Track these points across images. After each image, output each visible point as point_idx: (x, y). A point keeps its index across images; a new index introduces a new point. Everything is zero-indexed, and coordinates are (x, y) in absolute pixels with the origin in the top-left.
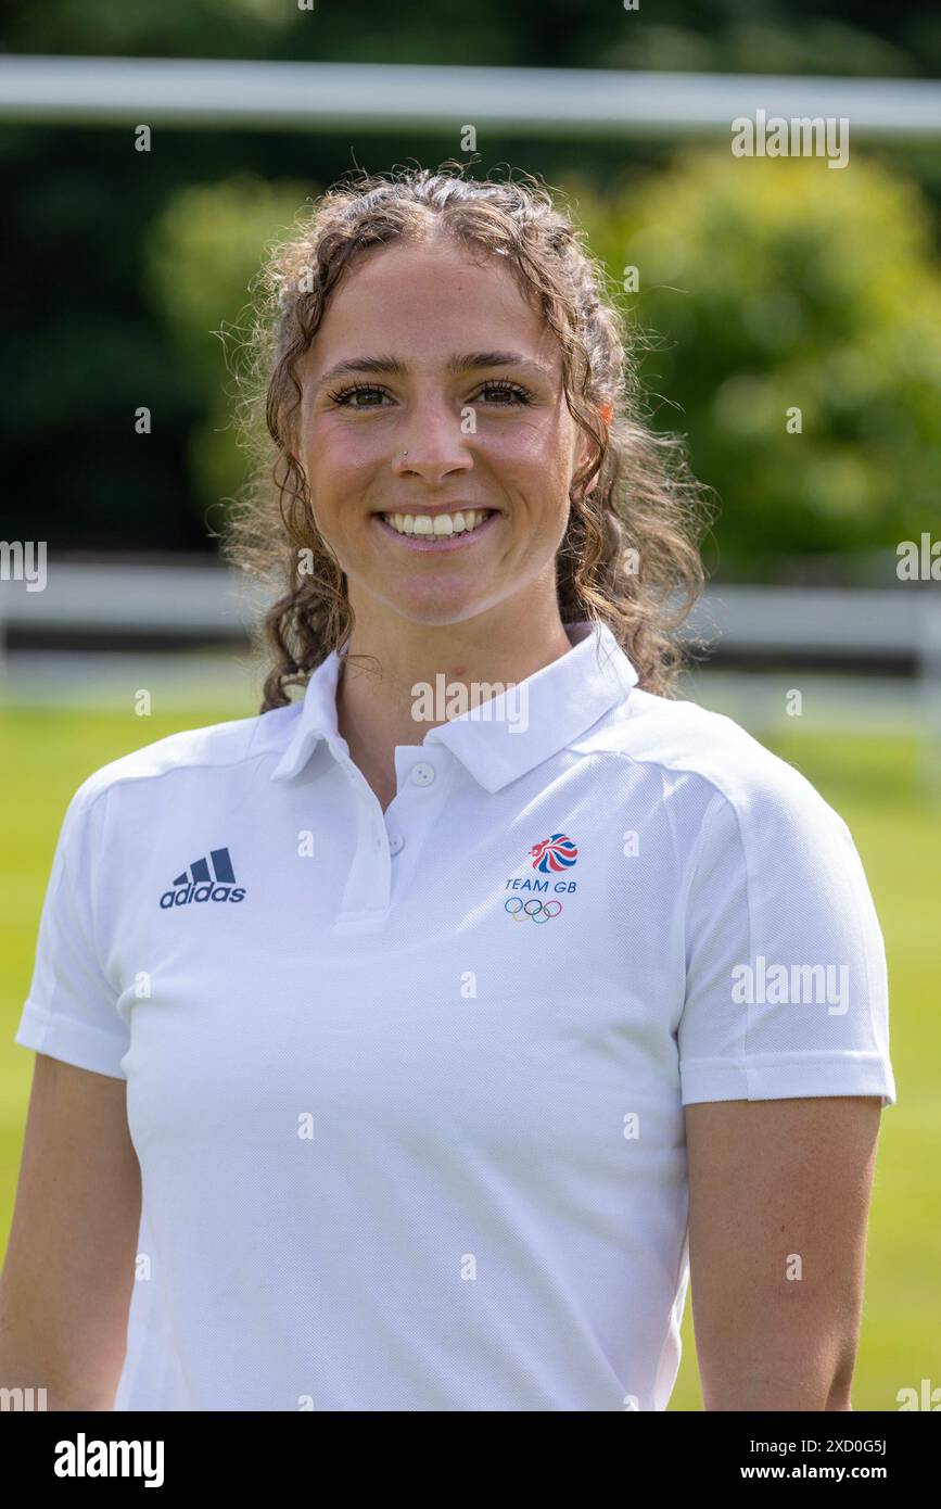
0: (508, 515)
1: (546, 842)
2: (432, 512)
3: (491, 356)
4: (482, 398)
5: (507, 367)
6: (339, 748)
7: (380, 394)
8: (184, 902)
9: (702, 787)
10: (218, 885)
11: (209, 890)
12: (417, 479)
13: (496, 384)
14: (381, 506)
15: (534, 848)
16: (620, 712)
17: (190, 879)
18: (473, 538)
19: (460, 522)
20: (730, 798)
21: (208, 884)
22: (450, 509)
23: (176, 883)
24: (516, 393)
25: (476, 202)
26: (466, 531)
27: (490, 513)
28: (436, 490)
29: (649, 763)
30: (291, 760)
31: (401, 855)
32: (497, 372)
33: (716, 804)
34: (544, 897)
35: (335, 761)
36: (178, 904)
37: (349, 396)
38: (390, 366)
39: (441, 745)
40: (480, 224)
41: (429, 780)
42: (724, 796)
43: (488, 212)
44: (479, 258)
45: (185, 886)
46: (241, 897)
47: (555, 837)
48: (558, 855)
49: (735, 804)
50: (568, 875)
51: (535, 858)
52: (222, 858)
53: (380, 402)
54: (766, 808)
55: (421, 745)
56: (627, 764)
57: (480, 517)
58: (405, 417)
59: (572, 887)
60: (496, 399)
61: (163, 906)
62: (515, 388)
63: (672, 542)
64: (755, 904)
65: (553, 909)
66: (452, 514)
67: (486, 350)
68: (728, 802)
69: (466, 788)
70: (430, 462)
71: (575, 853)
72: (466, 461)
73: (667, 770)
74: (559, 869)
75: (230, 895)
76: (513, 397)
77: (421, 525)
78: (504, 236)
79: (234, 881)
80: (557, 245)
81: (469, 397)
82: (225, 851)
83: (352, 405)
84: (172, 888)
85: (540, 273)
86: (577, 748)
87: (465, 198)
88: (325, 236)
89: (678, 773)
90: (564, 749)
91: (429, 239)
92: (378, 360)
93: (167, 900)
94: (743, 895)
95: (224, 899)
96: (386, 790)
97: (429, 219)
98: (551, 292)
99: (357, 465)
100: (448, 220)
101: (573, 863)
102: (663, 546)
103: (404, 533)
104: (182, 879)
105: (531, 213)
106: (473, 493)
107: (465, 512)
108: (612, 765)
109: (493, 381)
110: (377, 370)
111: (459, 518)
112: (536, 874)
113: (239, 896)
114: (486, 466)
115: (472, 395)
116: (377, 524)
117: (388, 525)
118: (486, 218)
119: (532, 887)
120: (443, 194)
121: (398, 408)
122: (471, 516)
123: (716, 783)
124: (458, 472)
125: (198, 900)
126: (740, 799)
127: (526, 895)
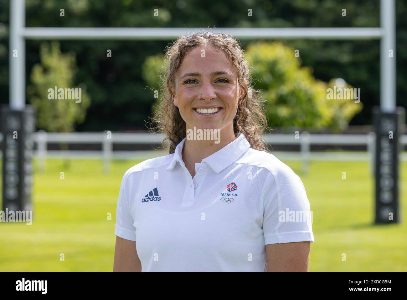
0: (224, 109)
1: (230, 185)
2: (207, 108)
3: (221, 72)
4: (218, 82)
5: (224, 75)
6: (182, 164)
7: (195, 81)
8: (147, 201)
9: (266, 171)
10: (155, 197)
11: (153, 198)
12: (204, 100)
13: (222, 79)
14: (195, 107)
15: (227, 186)
16: (247, 154)
17: (149, 196)
18: (216, 115)
19: (214, 110)
20: (272, 173)
21: (153, 197)
22: (211, 107)
23: (146, 196)
24: (226, 81)
25: (216, 37)
26: (215, 113)
27: (220, 108)
28: (208, 103)
29: (253, 166)
30: (171, 166)
31: (196, 189)
32: (222, 76)
33: (269, 174)
34: (230, 197)
35: (181, 167)
36: (146, 201)
37: (188, 81)
38: (197, 75)
39: (205, 163)
40: (217, 42)
41: (202, 171)
42: (271, 172)
43: (219, 39)
44: (217, 50)
45: (148, 197)
46: (160, 199)
47: (232, 183)
48: (233, 187)
49: (273, 174)
50: (235, 192)
51: (227, 188)
52: (156, 190)
53: (195, 82)
54: (281, 176)
55: (201, 163)
56: (249, 166)
57: (218, 109)
58: (201, 86)
59: (236, 195)
60: (221, 82)
61: (142, 202)
62: (226, 79)
63: (260, 114)
64: (279, 198)
65: (232, 200)
66: (212, 108)
67: (220, 71)
68: (272, 174)
69: (211, 172)
70: (207, 97)
71: (236, 187)
72: (215, 96)
73: (258, 167)
74: (233, 191)
75: (158, 199)
76: (225, 81)
77: (205, 111)
78: (223, 45)
79: (158, 196)
80: (234, 46)
81: (215, 82)
82: (156, 188)
83: (188, 83)
84: (145, 198)
85: (231, 53)
86: (237, 162)
87: (213, 36)
88: (181, 45)
89: (260, 168)
90: (234, 163)
91: (205, 45)
92: (194, 73)
93: (143, 200)
94: (276, 196)
95: (156, 200)
96: (193, 174)
97: (205, 41)
98: (234, 57)
99: (190, 97)
100: (210, 41)
101: (236, 189)
102: (257, 115)
103: (200, 113)
104: (147, 196)
105: (228, 39)
106: (217, 104)
107: (215, 108)
108: (245, 166)
109: (221, 78)
110: (194, 76)
111: (213, 109)
112: (227, 192)
113: (159, 199)
114: (219, 97)
115: (216, 81)
116: (194, 111)
117: (197, 111)
118: (218, 40)
119: (227, 195)
120: (208, 35)
121: (199, 84)
122: (216, 109)
123: (269, 170)
124: (213, 99)
125: (151, 201)
126: (274, 173)
127: (225, 197)
